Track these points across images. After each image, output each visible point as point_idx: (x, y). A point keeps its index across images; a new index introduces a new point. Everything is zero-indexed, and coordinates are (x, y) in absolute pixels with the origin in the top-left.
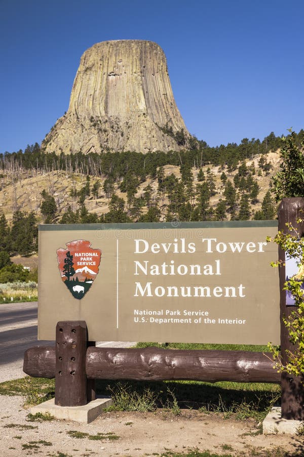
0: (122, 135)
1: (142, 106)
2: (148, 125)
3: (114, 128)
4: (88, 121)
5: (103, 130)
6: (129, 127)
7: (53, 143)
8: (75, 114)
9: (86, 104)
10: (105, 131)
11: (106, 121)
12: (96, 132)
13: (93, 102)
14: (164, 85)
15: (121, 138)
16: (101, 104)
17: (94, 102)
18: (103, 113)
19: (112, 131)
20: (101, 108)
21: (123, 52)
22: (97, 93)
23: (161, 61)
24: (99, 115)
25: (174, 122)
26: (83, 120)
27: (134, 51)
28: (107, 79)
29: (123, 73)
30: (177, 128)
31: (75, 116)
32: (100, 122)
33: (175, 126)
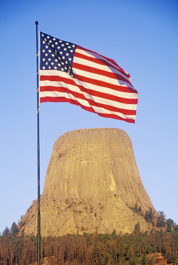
0: (95, 215)
1: (113, 188)
2: (119, 205)
3: (88, 209)
4: (64, 204)
5: (78, 211)
6: (102, 208)
7: (31, 225)
8: (51, 197)
9: (61, 188)
10: (80, 212)
11: (81, 203)
12: (72, 213)
13: (67, 185)
14: (132, 167)
15: (95, 218)
16: (75, 187)
17: (69, 185)
18: (77, 196)
19: (86, 212)
20: (75, 190)
21: (93, 140)
22: (71, 177)
23: (128, 146)
24: (74, 198)
25: (142, 202)
26: (59, 202)
27: (104, 139)
28: (80, 165)
29: (94, 158)
30: (145, 207)
31: (52, 199)
32: (75, 204)
33: (144, 205)
